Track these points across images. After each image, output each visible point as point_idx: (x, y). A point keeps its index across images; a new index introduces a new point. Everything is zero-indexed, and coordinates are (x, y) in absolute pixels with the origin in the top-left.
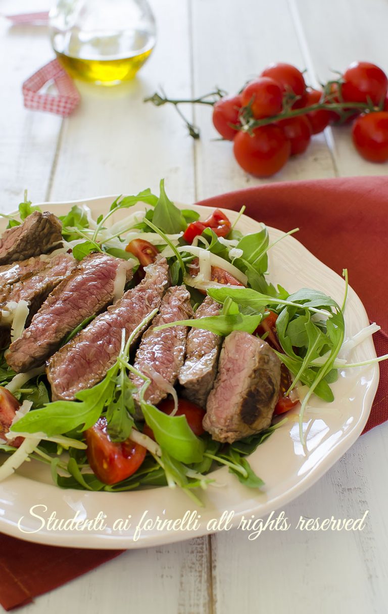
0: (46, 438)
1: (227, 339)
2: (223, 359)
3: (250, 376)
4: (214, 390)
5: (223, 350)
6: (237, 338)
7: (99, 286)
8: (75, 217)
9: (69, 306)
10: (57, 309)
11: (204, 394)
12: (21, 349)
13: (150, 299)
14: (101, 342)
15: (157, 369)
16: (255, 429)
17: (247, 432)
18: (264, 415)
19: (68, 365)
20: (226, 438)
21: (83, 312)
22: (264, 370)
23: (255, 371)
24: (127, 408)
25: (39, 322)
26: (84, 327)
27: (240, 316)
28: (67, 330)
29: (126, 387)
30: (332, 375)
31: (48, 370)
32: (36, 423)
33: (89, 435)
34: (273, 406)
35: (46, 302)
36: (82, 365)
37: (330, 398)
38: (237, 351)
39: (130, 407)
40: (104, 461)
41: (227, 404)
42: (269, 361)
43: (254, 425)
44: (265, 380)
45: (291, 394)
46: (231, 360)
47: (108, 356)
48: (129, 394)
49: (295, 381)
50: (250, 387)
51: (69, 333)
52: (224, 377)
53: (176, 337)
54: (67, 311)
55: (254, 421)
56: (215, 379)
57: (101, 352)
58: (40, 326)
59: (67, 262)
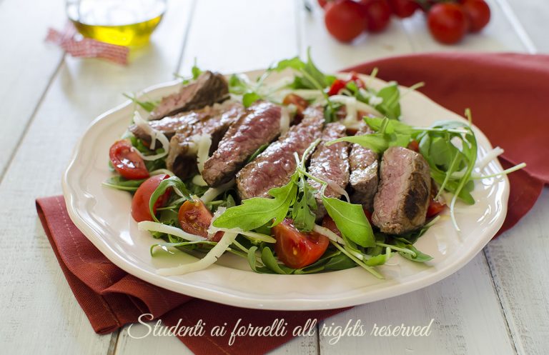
0: (242, 233)
1: (385, 153)
2: (384, 168)
3: (409, 179)
4: (379, 193)
5: (382, 162)
6: (394, 152)
7: (269, 122)
8: (235, 81)
9: (247, 136)
10: (238, 137)
11: (369, 198)
12: (213, 166)
13: (313, 132)
14: (279, 161)
15: (330, 177)
16: (414, 225)
17: (409, 227)
18: (422, 212)
19: (253, 178)
20: (393, 229)
21: (259, 141)
22: (420, 174)
23: (413, 174)
24: (309, 206)
25: (225, 147)
26: (262, 151)
27: (395, 136)
28: (247, 154)
29: (307, 189)
30: (469, 185)
31: (238, 180)
32: (233, 219)
33: (277, 231)
34: (427, 207)
35: (228, 133)
36: (265, 178)
37: (472, 202)
38: (395, 161)
39: (312, 205)
40: (294, 248)
41: (391, 202)
42: (423, 167)
43: (414, 221)
44: (421, 183)
45: (439, 199)
46: (391, 168)
47: (286, 172)
48: (310, 195)
49: (441, 190)
50: (410, 187)
51: (249, 157)
52: (386, 182)
53: (339, 157)
54: (246, 139)
55: (413, 217)
56: (378, 184)
57: (279, 169)
58: (226, 149)
59: (237, 109)
